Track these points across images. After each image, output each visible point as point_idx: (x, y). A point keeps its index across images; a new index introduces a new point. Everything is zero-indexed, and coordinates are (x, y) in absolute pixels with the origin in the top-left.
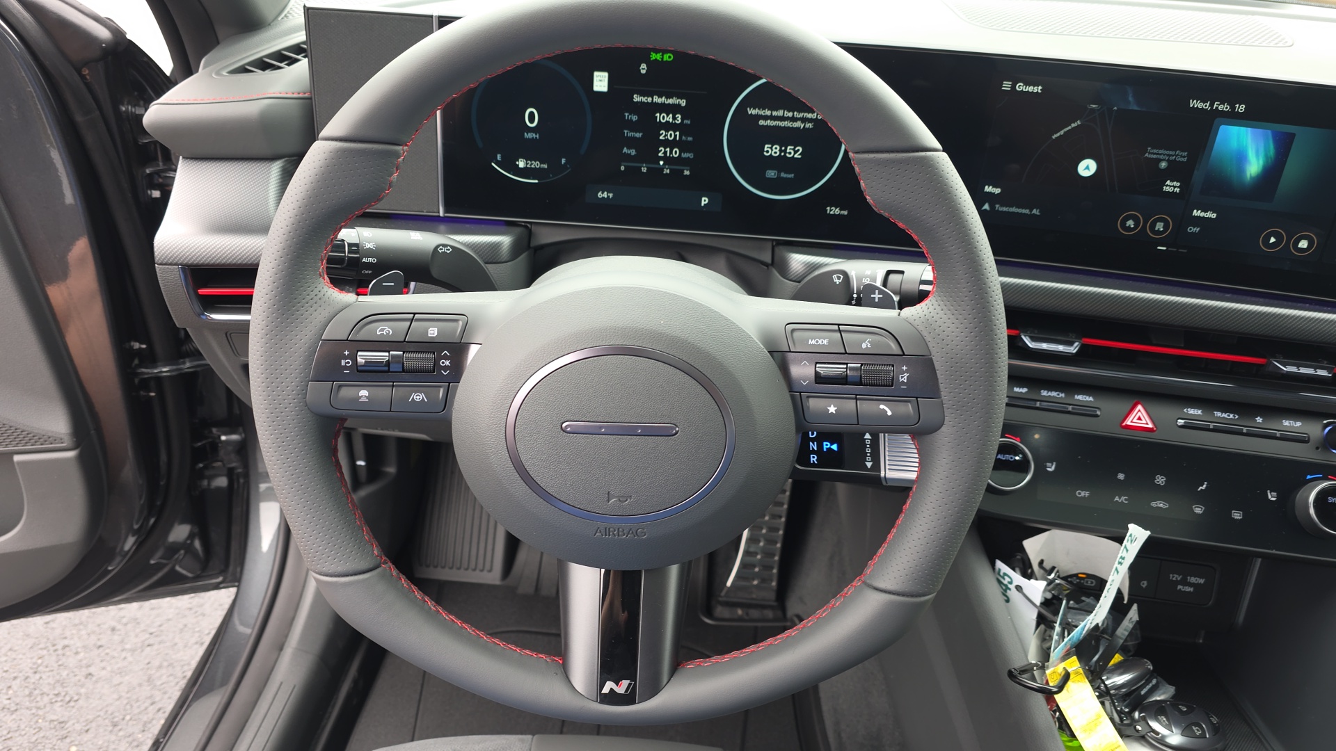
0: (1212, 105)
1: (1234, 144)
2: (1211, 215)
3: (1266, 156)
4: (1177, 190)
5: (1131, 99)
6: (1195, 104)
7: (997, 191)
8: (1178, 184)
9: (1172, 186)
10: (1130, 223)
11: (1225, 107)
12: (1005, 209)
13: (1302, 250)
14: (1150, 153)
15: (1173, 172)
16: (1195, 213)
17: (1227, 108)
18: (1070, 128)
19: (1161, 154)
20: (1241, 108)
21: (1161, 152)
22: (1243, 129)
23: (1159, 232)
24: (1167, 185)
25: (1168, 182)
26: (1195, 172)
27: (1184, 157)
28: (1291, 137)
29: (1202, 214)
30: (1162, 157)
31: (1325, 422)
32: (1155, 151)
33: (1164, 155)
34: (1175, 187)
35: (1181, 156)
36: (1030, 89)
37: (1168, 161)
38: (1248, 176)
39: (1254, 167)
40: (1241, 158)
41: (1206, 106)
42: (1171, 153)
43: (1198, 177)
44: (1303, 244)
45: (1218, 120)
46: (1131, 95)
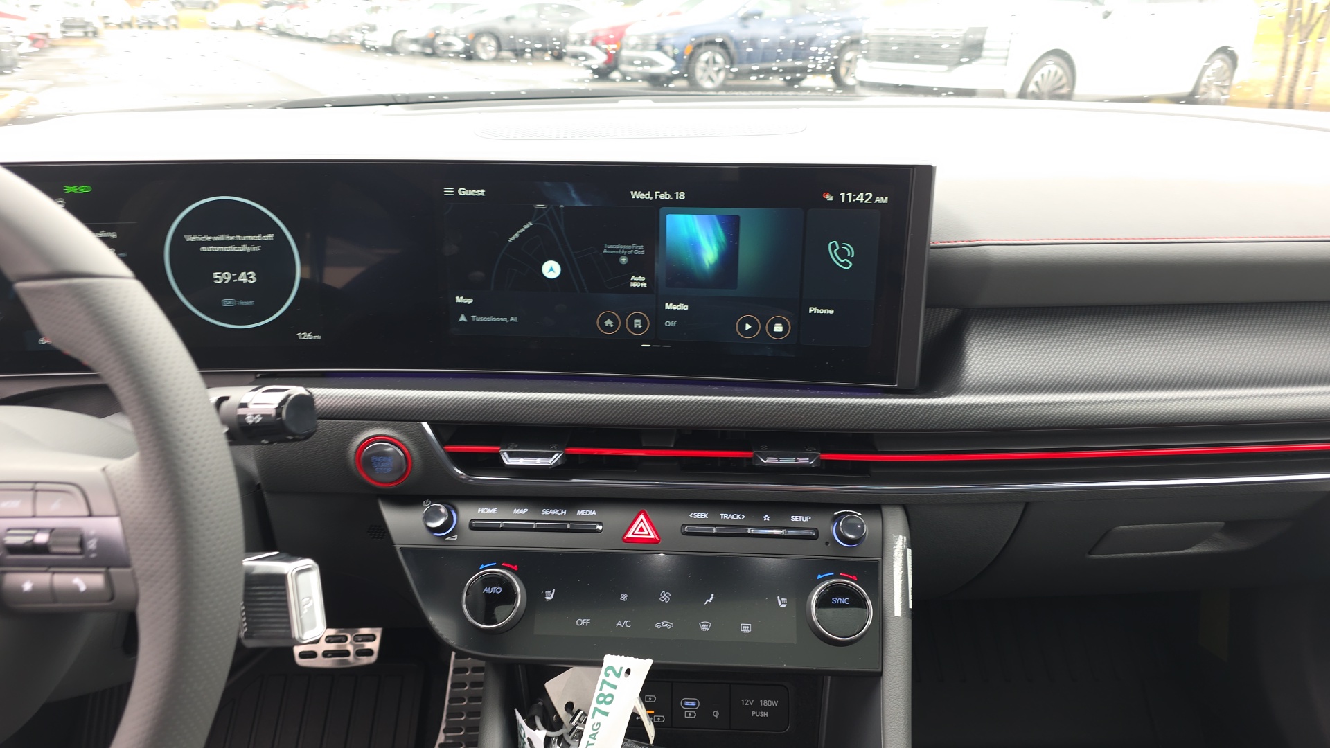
0: (652, 195)
1: (684, 233)
2: (682, 307)
3: (719, 242)
4: (644, 285)
5: (574, 195)
6: (636, 195)
7: (469, 301)
8: (643, 279)
9: (637, 282)
10: (609, 323)
11: (666, 196)
12: (482, 319)
13: (778, 334)
14: (608, 249)
15: (637, 265)
16: (669, 306)
17: (667, 196)
18: (522, 230)
19: (618, 249)
20: (681, 195)
21: (618, 247)
22: (689, 216)
23: (638, 330)
24: (633, 281)
25: (633, 278)
26: (656, 264)
27: (641, 250)
28: (736, 220)
29: (674, 307)
30: (620, 252)
31: (836, 513)
32: (612, 247)
33: (622, 249)
34: (641, 282)
35: (639, 250)
36: (472, 193)
37: (627, 255)
38: (707, 264)
39: (710, 254)
40: (695, 246)
41: (647, 196)
42: (627, 247)
43: (659, 269)
44: (778, 328)
45: (663, 210)
46: (573, 192)
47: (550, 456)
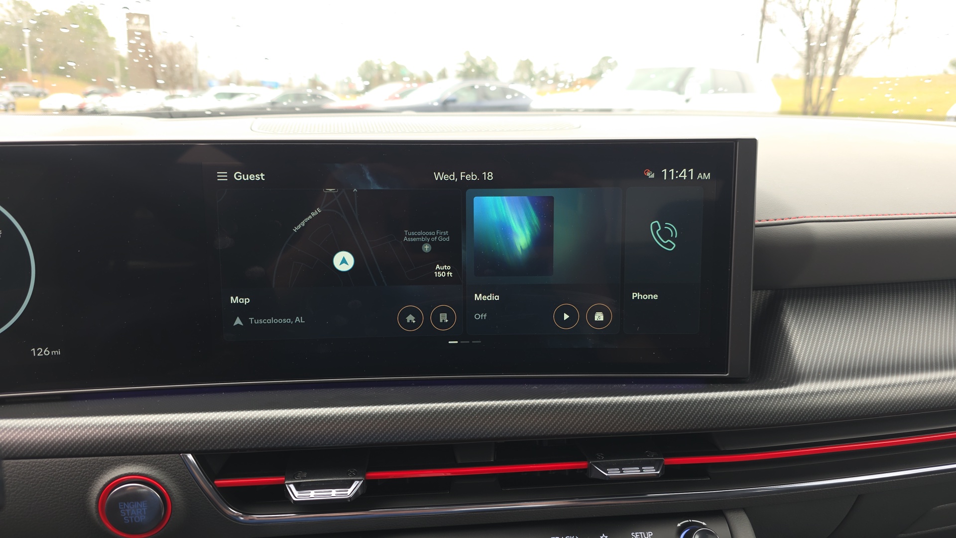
0: (458, 176)
1: (493, 216)
2: (491, 297)
3: (531, 225)
4: (450, 274)
5: (369, 178)
6: (439, 176)
7: (246, 301)
8: (449, 268)
9: (443, 271)
10: (411, 318)
11: (472, 177)
12: (261, 321)
13: (599, 323)
14: (408, 237)
15: (442, 253)
16: (478, 297)
17: (474, 177)
18: (310, 217)
19: (420, 236)
20: (490, 176)
21: (420, 233)
22: (498, 199)
23: (444, 325)
24: (438, 270)
25: (438, 267)
26: (463, 251)
27: (446, 236)
28: (551, 199)
29: (484, 298)
30: (422, 239)
31: (679, 525)
32: (413, 234)
33: (424, 236)
34: (446, 271)
35: (443, 236)
36: (251, 177)
37: (430, 243)
38: (519, 250)
39: (522, 239)
40: (506, 231)
41: (452, 177)
42: (431, 233)
43: (466, 255)
44: (599, 317)
45: (469, 192)
46: (368, 174)
47: (348, 485)
